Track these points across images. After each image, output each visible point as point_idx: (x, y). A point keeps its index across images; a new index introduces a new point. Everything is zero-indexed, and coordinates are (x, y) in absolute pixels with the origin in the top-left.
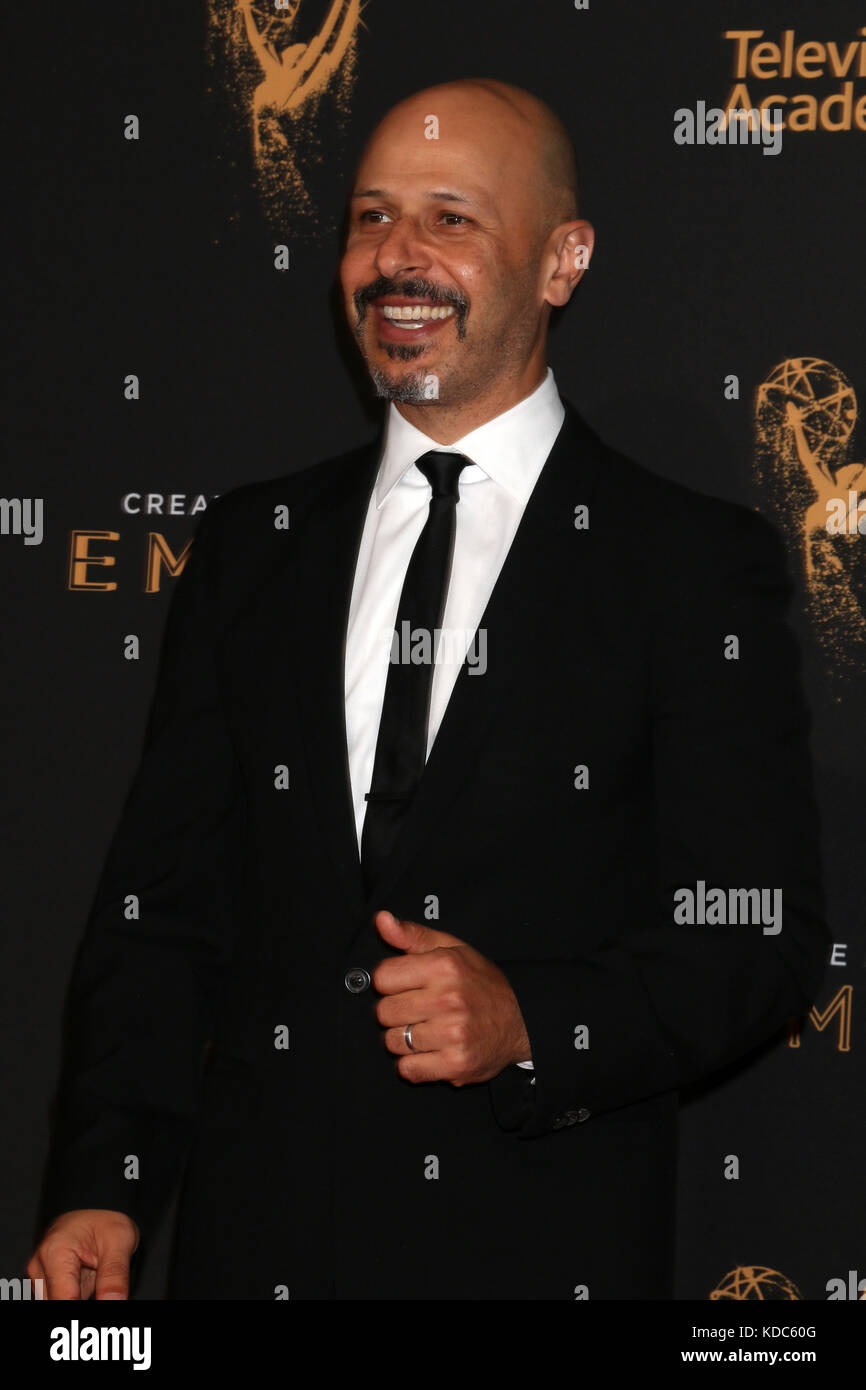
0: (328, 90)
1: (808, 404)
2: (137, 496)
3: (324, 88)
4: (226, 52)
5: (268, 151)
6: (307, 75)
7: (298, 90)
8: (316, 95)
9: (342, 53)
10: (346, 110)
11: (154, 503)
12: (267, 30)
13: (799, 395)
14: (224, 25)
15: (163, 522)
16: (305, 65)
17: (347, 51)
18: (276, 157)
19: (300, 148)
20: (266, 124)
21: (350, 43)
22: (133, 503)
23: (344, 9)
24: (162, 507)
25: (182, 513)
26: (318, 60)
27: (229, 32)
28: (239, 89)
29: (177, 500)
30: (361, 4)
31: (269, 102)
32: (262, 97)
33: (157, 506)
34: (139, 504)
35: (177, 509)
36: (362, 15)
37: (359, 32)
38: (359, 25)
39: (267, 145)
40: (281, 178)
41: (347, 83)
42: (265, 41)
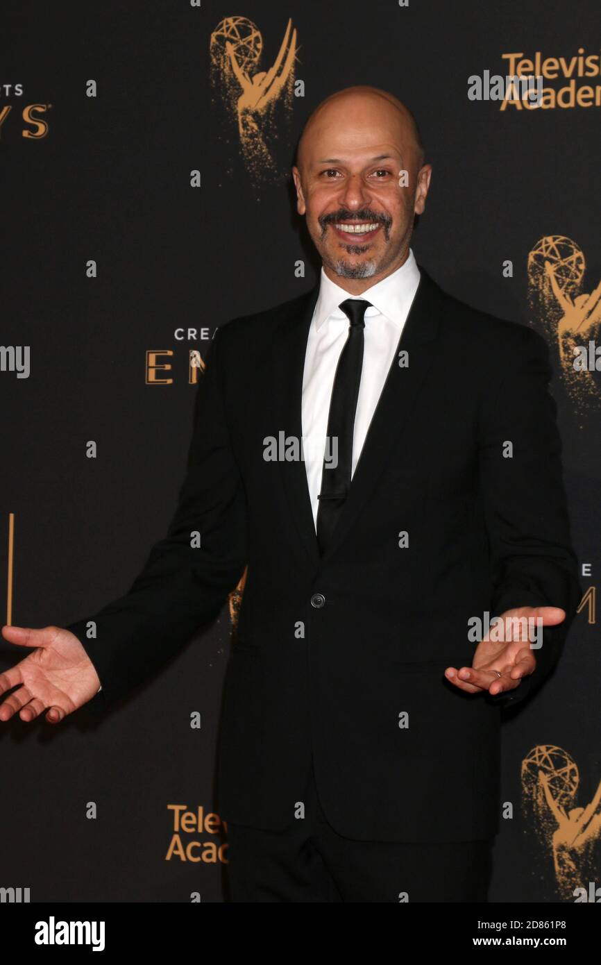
0: (279, 98)
1: (557, 262)
2: (182, 330)
3: (277, 97)
4: (222, 79)
5: (247, 134)
6: (267, 89)
7: (263, 98)
8: (273, 101)
9: (287, 75)
10: (290, 108)
11: (192, 334)
12: (243, 65)
13: (552, 257)
14: (219, 64)
15: (197, 344)
16: (266, 84)
17: (289, 75)
18: (252, 136)
19: (265, 131)
20: (246, 117)
21: (291, 70)
22: (180, 334)
23: (287, 52)
24: (196, 336)
25: (207, 338)
26: (273, 80)
27: (222, 67)
28: (230, 99)
29: (205, 331)
30: (296, 48)
31: (247, 106)
32: (242, 103)
33: (193, 335)
34: (185, 334)
35: (205, 336)
36: (297, 55)
37: (296, 64)
38: (296, 61)
39: (247, 130)
40: (255, 148)
41: (290, 93)
42: (243, 71)
